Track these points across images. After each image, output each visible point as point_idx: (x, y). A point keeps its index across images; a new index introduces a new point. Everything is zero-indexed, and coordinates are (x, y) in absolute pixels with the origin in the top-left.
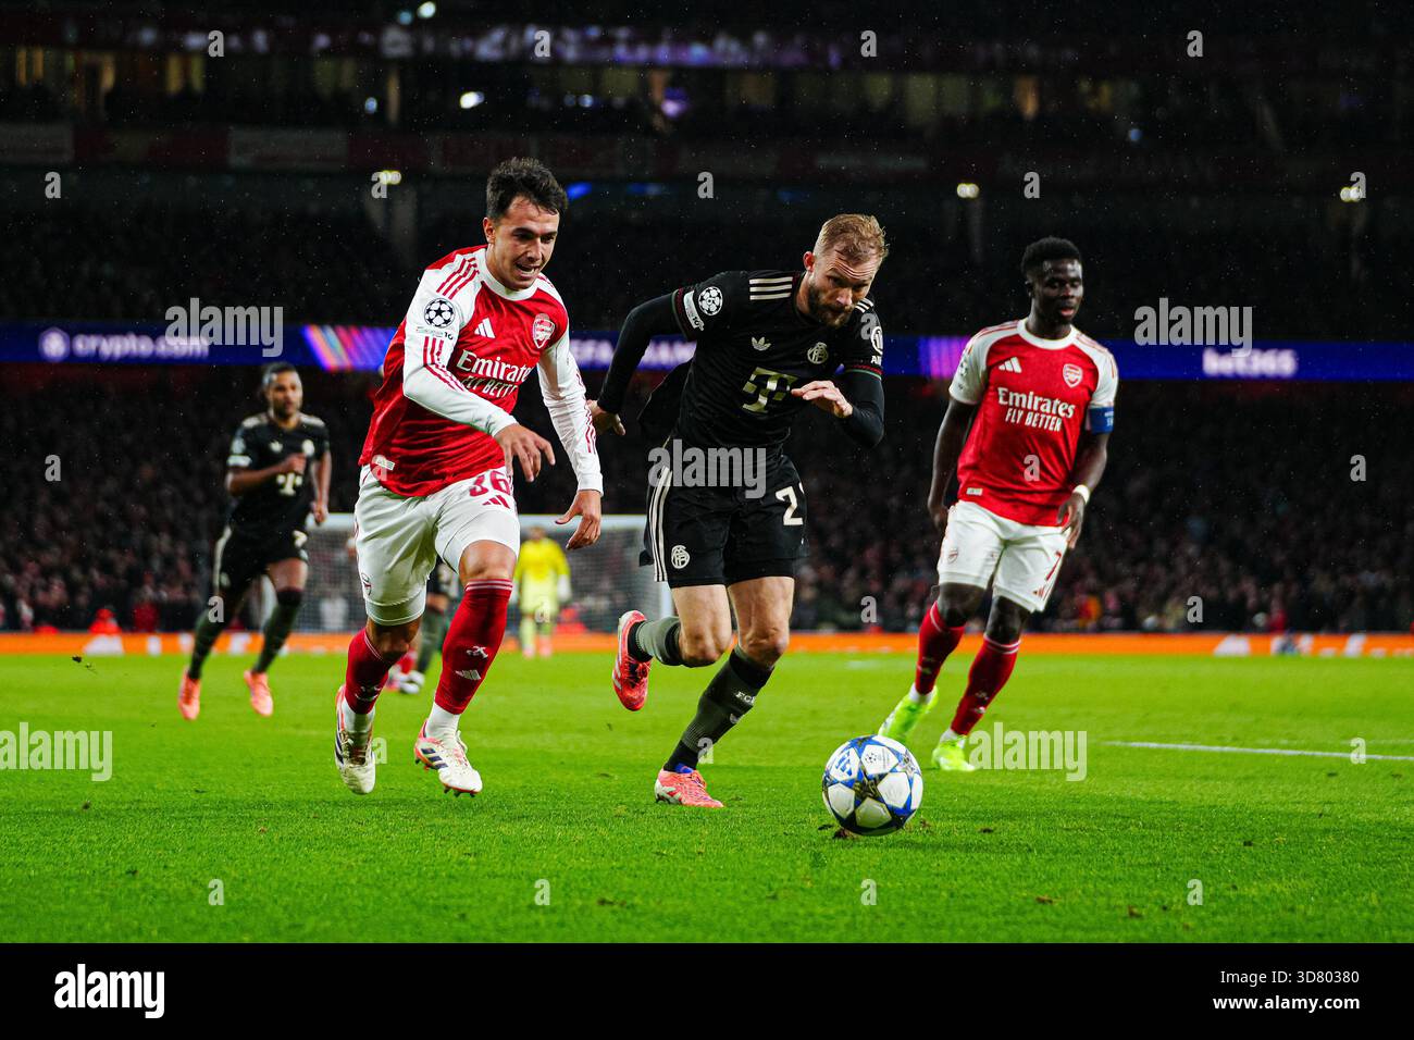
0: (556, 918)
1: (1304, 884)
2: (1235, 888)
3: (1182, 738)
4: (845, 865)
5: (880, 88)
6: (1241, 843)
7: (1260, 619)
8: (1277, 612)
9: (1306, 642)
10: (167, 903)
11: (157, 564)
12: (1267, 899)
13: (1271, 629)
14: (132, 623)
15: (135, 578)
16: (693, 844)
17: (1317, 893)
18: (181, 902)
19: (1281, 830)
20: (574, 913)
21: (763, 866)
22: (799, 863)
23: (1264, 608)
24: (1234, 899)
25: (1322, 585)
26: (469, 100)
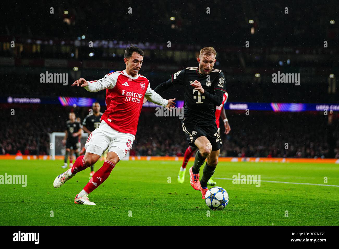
0: (105, 210)
1: (246, 205)
2: (233, 205)
3: (224, 177)
4: (160, 201)
5: (170, 54)
6: (235, 197)
7: (240, 155)
8: (243, 154)
9: (248, 159)
10: (30, 207)
11: (29, 142)
12: (239, 207)
13: (242, 157)
14: (25, 153)
15: (25, 145)
16: (131, 197)
17: (249, 206)
18: (32, 207)
19: (242, 194)
20: (108, 210)
21: (145, 201)
22: (151, 200)
23: (240, 153)
24: (233, 207)
25: (252, 148)
26: (91, 55)
